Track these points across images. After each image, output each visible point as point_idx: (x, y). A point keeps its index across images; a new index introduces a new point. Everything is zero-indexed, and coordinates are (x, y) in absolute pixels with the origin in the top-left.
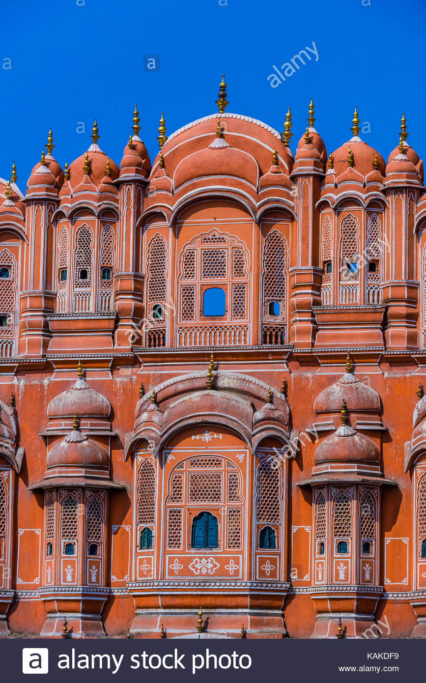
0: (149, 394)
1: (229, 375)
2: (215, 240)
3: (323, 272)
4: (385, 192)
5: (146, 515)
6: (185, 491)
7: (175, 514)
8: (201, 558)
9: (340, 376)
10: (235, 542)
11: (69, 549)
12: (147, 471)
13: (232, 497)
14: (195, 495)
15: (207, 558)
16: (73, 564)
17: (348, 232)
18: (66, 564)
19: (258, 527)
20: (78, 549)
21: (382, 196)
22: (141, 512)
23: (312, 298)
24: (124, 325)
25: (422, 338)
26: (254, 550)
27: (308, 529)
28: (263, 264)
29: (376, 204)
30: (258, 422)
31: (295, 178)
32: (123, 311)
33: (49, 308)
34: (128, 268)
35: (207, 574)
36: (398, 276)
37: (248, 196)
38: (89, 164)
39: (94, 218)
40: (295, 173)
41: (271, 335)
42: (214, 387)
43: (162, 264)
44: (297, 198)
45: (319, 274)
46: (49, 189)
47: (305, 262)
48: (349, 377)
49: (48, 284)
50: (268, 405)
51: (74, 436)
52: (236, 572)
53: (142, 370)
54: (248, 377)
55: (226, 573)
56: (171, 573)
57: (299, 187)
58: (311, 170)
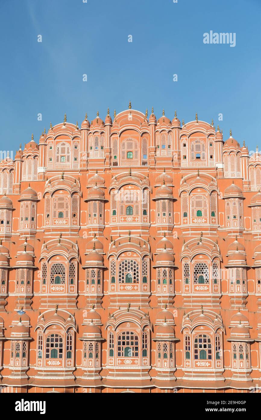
0: (114, 177)
1: (134, 172)
2: (130, 140)
4: (172, 129)
6: (125, 201)
7: (122, 206)
8: (129, 217)
9: (162, 173)
10: (137, 213)
11: (95, 215)
12: (114, 196)
15: (130, 217)
16: (96, 219)
17: (163, 139)
18: (94, 219)
19: (143, 209)
20: (97, 215)
21: (171, 130)
22: (113, 206)
23: (155, 154)
24: (107, 160)
25: (182, 164)
26: (142, 215)
27: (155, 210)
28: (142, 146)
29: (170, 131)
30: (143, 184)
31: (149, 125)
32: (107, 157)
33: (88, 156)
34: (108, 147)
35: (130, 221)
36: (176, 149)
37: (139, 130)
38: (97, 121)
39: (99, 134)
40: (149, 124)
41: (144, 163)
42: (131, 175)
43: (116, 146)
44: (150, 130)
45: (156, 148)
46: (87, 127)
47: (153, 146)
48: (164, 173)
49: (87, 150)
50: (145, 180)
51: (96, 187)
52: (138, 221)
53: (112, 171)
54: (139, 173)
55: (135, 221)
56: (121, 221)
57: (151, 127)
58: (154, 123)
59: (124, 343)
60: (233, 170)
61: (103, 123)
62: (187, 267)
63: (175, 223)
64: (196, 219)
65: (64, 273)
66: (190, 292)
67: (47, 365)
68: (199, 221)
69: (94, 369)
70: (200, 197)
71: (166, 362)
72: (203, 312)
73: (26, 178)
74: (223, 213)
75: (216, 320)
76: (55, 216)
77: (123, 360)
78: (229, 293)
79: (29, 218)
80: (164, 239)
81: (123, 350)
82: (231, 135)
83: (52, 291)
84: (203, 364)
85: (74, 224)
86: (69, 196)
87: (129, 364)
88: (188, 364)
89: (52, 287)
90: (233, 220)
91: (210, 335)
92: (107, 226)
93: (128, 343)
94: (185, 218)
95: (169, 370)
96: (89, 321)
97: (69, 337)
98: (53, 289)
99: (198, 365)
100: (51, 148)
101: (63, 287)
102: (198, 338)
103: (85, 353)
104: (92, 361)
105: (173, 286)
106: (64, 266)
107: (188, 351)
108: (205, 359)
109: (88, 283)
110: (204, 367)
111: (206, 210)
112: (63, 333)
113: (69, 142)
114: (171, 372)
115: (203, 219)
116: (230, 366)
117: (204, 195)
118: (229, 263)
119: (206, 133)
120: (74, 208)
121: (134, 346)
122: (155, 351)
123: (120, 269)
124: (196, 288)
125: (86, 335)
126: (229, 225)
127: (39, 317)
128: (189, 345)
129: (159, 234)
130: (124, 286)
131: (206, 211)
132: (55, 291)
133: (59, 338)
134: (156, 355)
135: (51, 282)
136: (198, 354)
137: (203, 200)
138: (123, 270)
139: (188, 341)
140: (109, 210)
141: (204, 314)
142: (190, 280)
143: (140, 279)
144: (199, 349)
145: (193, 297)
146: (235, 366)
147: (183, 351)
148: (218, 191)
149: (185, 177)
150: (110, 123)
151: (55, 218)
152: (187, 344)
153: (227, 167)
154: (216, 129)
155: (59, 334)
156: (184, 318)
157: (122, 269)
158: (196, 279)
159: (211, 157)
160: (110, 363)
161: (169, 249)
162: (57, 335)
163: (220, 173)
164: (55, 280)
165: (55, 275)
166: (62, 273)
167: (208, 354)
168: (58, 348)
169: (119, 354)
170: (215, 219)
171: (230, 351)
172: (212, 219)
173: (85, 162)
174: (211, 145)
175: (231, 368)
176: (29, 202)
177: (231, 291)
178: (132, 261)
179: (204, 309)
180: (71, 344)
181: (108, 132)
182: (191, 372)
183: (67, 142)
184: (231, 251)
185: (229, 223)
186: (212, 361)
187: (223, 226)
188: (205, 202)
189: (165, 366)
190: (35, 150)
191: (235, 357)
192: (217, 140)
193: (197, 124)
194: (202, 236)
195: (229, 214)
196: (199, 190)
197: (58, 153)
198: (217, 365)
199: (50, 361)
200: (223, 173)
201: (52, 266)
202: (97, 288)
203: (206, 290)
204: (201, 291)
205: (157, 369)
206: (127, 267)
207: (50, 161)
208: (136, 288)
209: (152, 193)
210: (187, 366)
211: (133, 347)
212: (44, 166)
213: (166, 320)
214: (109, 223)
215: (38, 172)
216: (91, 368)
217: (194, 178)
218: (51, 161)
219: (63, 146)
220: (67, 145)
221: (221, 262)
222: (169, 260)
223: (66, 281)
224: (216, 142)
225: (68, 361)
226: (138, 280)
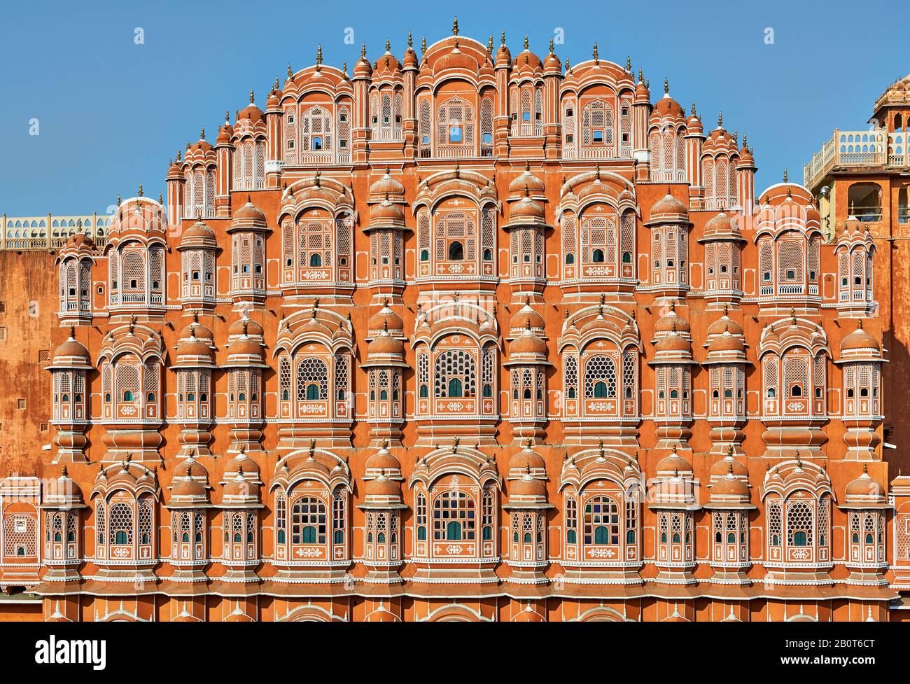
0: (424, 182)
1: (464, 171)
2: (456, 102)
3: (512, 119)
4: (544, 78)
5: (425, 242)
6: (446, 230)
7: (440, 243)
8: (454, 265)
9: (522, 173)
10: (471, 256)
11: (385, 261)
12: (425, 220)
13: (470, 233)
14: (451, 233)
15: (457, 265)
16: (387, 268)
17: (525, 99)
18: (384, 268)
19: (483, 249)
20: (390, 261)
21: (542, 80)
22: (421, 242)
23: (507, 132)
24: (410, 146)
25: (563, 154)
26: (482, 260)
27: (507, 250)
28: (481, 114)
29: (540, 84)
30: (483, 196)
31: (497, 70)
32: (409, 139)
33: (369, 137)
34: (410, 117)
35: (458, 273)
36: (552, 121)
37: (473, 79)
38: (388, 61)
39: (391, 90)
40: (497, 67)
41: (485, 152)
42: (458, 178)
43: (428, 115)
44: (498, 81)
45: (510, 120)
46: (365, 74)
47: (503, 114)
48: (527, 173)
49: (367, 125)
50: (487, 187)
51: (386, 203)
52: (473, 272)
53: (419, 169)
54: (475, 173)
55: (468, 272)
56: (439, 272)
57: (499, 74)
58: (505, 65)
59: (446, 514)
60: (669, 165)
61: (400, 67)
62: (572, 364)
63: (548, 276)
64: (592, 267)
65: (325, 378)
66: (577, 413)
67: (297, 556)
68: (599, 271)
69: (387, 564)
70: (600, 222)
71: (530, 550)
72: (602, 454)
73: (240, 185)
74: (647, 255)
75: (628, 468)
76: (303, 263)
77: (444, 547)
78: (655, 416)
79: (251, 268)
80: (527, 309)
81: (444, 528)
82: (667, 90)
83: (302, 414)
84: (601, 553)
85: (342, 279)
86: (332, 221)
87: (456, 554)
88: (571, 553)
89: (302, 405)
90: (667, 269)
91: (616, 497)
92: (409, 283)
93: (454, 515)
94: (570, 265)
95: (534, 564)
96: (377, 472)
97: (339, 503)
98: (305, 409)
99: (592, 556)
100: (291, 120)
101: (324, 405)
102: (593, 503)
103: (370, 534)
104: (383, 550)
105: (543, 403)
106: (325, 364)
107: (573, 529)
108: (606, 543)
109: (373, 398)
110: (603, 558)
111: (612, 248)
112: (326, 494)
113: (329, 107)
114: (538, 569)
115: (605, 267)
116: (653, 557)
117: (609, 217)
118: (658, 357)
119: (616, 86)
120: (342, 246)
121: (467, 519)
122: (507, 528)
123: (438, 369)
124: (589, 407)
125: (372, 499)
126: (658, 280)
127: (277, 464)
128: (574, 516)
129: (517, 298)
130: (446, 404)
131: (611, 251)
132: (307, 414)
133: (317, 504)
134: (510, 536)
135: (300, 396)
136: (593, 534)
137: (607, 228)
138: (444, 372)
139: (572, 509)
140: (414, 251)
141: (605, 458)
142: (578, 391)
143: (478, 388)
144: (593, 524)
145: (584, 424)
146: (663, 556)
147: (563, 529)
148: (637, 210)
149: (571, 181)
150: (414, 66)
151: (304, 267)
152: (569, 516)
153: (656, 158)
154: (636, 79)
155: (318, 498)
156: (566, 466)
157: (441, 369)
158: (591, 389)
159: (625, 138)
160: (420, 553)
161: (537, 330)
162: (313, 500)
163: (643, 173)
164: (308, 391)
165: (308, 383)
166: (320, 378)
167: (610, 534)
168: (317, 525)
169: (437, 536)
170: (630, 268)
171: (654, 528)
172: (625, 268)
173: (363, 151)
174: (625, 112)
175: (656, 560)
176: (250, 234)
177: (660, 412)
178: (461, 354)
179: (606, 447)
180: (341, 517)
181: (410, 86)
182: (577, 569)
183: (325, 106)
184: (662, 333)
185: (658, 277)
186: (620, 547)
187: (647, 281)
188: (611, 233)
189: (528, 556)
190: (258, 125)
191: (664, 539)
192: (638, 101)
193: (597, 67)
194: (603, 304)
195: (660, 257)
196: (599, 208)
197: (306, 130)
198: (629, 555)
199: (301, 550)
200: (649, 172)
201: (300, 364)
202: (392, 408)
203: (610, 409)
204: (600, 412)
205: (511, 563)
206: (452, 365)
207: (291, 149)
208: (469, 407)
209: (502, 214)
210: (569, 557)
211: (464, 523)
212: (279, 159)
213: (529, 469)
214: (414, 276)
215: (266, 170)
216: (383, 563)
217: (590, 183)
218: (293, 147)
219: (317, 116)
220: (325, 114)
221: (640, 355)
222: (536, 352)
223: (329, 394)
224: (635, 106)
225: (337, 549)
226: (473, 391)
